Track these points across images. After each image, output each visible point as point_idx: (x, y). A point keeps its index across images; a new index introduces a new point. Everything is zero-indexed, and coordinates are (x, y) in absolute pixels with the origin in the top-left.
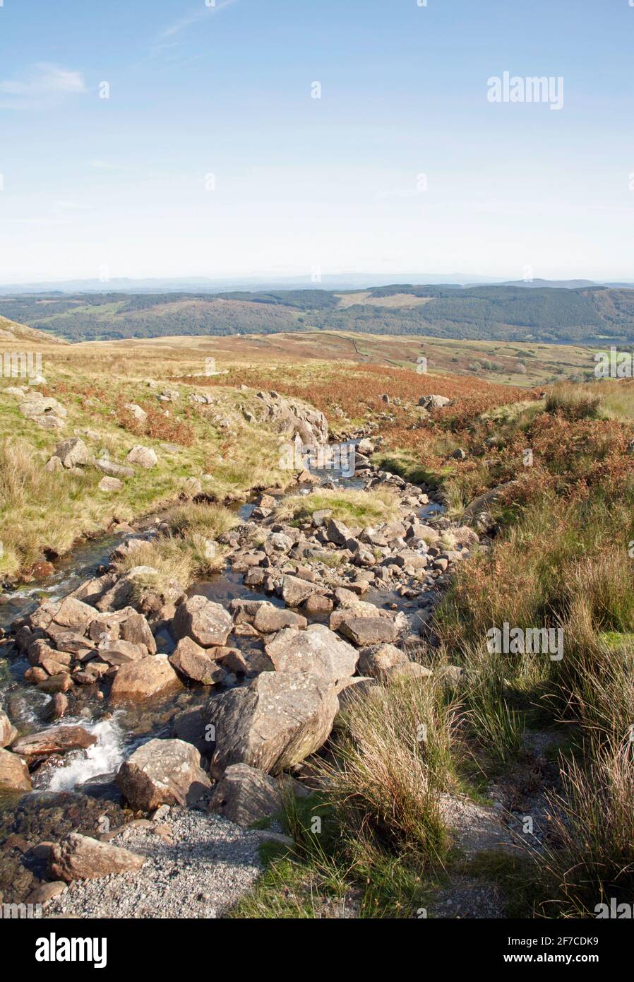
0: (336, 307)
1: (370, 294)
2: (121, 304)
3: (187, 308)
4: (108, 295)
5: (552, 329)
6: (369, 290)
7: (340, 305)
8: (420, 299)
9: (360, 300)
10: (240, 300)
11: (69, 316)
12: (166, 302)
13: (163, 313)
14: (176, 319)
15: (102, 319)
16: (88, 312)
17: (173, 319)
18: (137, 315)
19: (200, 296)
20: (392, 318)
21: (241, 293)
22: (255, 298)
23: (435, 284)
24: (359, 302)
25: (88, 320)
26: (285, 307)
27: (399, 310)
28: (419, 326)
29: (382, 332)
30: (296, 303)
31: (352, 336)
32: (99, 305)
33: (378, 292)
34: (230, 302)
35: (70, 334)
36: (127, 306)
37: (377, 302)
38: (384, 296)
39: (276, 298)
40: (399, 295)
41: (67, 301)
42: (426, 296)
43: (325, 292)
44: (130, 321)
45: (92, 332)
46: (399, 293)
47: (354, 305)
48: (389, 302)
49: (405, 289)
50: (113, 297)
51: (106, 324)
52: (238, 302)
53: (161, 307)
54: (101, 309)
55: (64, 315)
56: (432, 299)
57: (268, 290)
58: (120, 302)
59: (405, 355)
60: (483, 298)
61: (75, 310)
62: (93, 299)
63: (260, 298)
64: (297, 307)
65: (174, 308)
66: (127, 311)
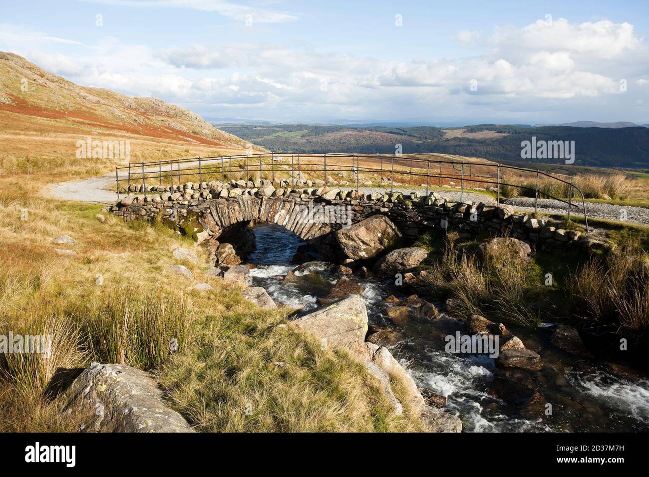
0: (442, 138)
1: (465, 130)
2: (305, 131)
3: (346, 136)
4: (298, 126)
5: (598, 157)
6: (465, 127)
7: (445, 137)
8: (501, 134)
9: (458, 134)
10: (380, 131)
11: (273, 138)
12: (333, 131)
13: (331, 138)
14: (339, 142)
15: (293, 140)
16: (284, 136)
17: (337, 142)
18: (314, 139)
19: (355, 128)
20: (480, 146)
21: (381, 127)
22: (390, 130)
23: (512, 124)
24: (458, 136)
25: (284, 140)
26: (409, 137)
27: (485, 141)
28: (498, 152)
29: (472, 155)
30: (415, 134)
31: (451, 158)
32: (292, 131)
33: (472, 129)
34: (374, 133)
35: (273, 149)
36: (309, 133)
37: (470, 136)
38: (475, 132)
39: (404, 131)
40: (485, 131)
41: (273, 129)
42: (505, 133)
43: (436, 128)
44: (310, 142)
45: (286, 149)
46: (486, 130)
47: (454, 138)
48: (479, 135)
49: (490, 127)
50: (300, 127)
51: (295, 143)
52: (378, 133)
53: (330, 134)
54: (293, 134)
55: (270, 137)
56: (509, 134)
57: (398, 126)
58: (305, 130)
59: (487, 171)
60: (546, 134)
61: (277, 134)
62: (288, 128)
63: (393, 131)
64: (417, 137)
65: (338, 135)
66: (309, 136)
